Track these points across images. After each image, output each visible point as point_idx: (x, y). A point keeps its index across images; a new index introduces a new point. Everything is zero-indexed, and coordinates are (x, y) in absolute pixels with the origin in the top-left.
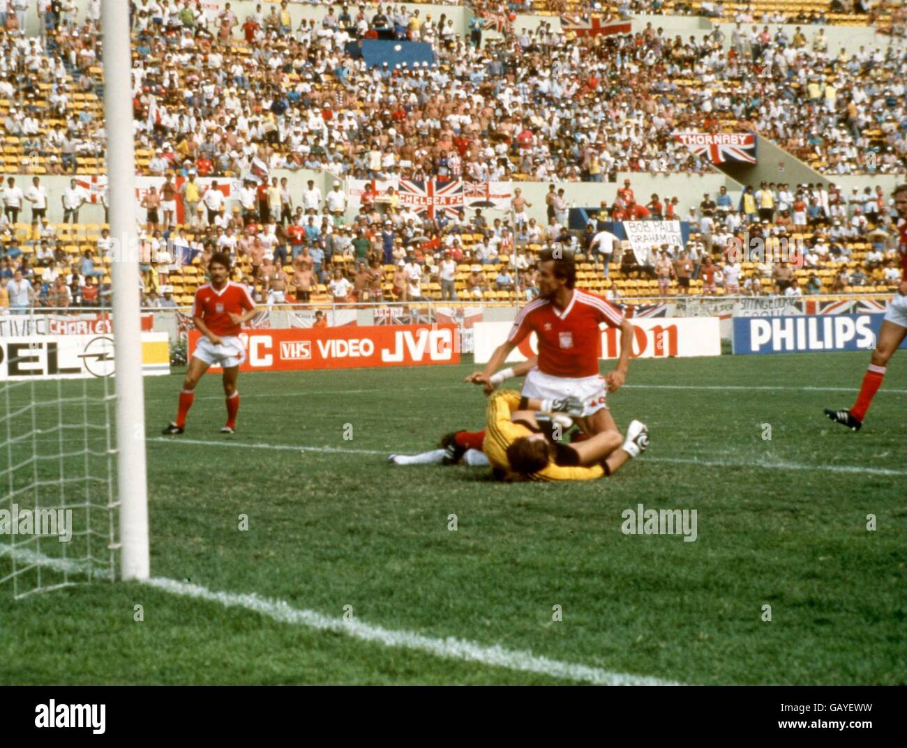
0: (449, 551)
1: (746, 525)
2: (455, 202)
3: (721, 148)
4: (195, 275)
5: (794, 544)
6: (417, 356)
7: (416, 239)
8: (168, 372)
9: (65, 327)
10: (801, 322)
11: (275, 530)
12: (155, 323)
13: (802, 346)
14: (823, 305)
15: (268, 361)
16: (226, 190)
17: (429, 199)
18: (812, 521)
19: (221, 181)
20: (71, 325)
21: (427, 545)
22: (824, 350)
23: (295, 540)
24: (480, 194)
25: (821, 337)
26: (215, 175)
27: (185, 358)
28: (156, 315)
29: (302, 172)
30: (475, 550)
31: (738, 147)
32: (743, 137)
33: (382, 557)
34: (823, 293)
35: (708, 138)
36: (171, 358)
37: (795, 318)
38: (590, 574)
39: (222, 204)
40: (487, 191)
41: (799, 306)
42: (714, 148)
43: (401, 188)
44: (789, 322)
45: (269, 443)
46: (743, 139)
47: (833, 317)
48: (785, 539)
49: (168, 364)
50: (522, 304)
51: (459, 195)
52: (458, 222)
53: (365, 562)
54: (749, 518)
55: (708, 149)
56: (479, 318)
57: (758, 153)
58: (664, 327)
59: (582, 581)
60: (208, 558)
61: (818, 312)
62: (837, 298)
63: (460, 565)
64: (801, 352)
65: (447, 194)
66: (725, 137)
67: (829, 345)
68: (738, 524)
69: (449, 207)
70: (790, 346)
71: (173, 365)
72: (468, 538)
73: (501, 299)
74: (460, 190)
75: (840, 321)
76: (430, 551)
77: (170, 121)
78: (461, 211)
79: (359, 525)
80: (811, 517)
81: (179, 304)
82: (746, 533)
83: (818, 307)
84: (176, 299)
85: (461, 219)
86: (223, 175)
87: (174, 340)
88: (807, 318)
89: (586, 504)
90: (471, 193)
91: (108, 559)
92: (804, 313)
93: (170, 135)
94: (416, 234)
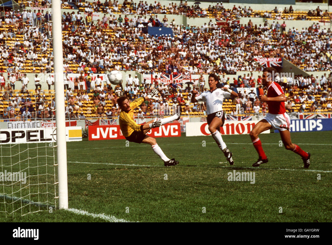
0: (172, 198)
1: (274, 189)
2: (180, 82)
3: (270, 63)
4: (91, 107)
5: (290, 196)
6: (166, 134)
7: (166, 94)
8: (81, 140)
9: (46, 126)
10: (297, 122)
11: (112, 192)
12: (77, 123)
13: (298, 130)
14: (305, 116)
15: (116, 136)
16: (102, 78)
17: (171, 81)
18: (297, 188)
19: (100, 75)
20: (48, 125)
21: (164, 197)
22: (306, 131)
23: (119, 195)
24: (188, 79)
25: (304, 127)
26: (98, 73)
27: (87, 135)
28: (77, 121)
29: (127, 72)
30: (181, 198)
31: (276, 62)
32: (278, 59)
33: (148, 201)
34: (305, 112)
35: (266, 59)
36: (83, 135)
37: (295, 120)
38: (220, 206)
39: (101, 83)
40: (190, 78)
41: (297, 116)
42: (268, 63)
43: (161, 77)
44: (293, 122)
45: (114, 163)
46: (278, 60)
47: (309, 120)
48: (288, 194)
49: (82, 137)
50: (202, 116)
51: (181, 79)
52: (181, 88)
53: (143, 202)
54: (275, 187)
55: (266, 63)
56: (188, 121)
57: (283, 64)
58: (251, 124)
59: (217, 208)
60: (89, 202)
61: (304, 118)
62: (310, 114)
63: (175, 204)
64: (298, 132)
65: (177, 79)
66: (272, 59)
67: (307, 130)
68: (272, 189)
69: (178, 83)
70: (294, 130)
71: (83, 138)
72: (178, 194)
73: (195, 115)
74: (181, 78)
75: (311, 122)
76: (165, 199)
77: (83, 55)
78: (182, 85)
79: (141, 190)
80: (297, 187)
81: (86, 117)
82: (274, 192)
83: (304, 117)
84: (85, 115)
85: (182, 88)
86: (100, 73)
87: (84, 129)
88: (299, 121)
89: (220, 183)
90: (185, 78)
91: (54, 202)
92: (299, 118)
93: (83, 60)
94: (166, 93)
